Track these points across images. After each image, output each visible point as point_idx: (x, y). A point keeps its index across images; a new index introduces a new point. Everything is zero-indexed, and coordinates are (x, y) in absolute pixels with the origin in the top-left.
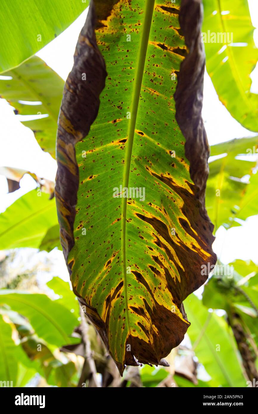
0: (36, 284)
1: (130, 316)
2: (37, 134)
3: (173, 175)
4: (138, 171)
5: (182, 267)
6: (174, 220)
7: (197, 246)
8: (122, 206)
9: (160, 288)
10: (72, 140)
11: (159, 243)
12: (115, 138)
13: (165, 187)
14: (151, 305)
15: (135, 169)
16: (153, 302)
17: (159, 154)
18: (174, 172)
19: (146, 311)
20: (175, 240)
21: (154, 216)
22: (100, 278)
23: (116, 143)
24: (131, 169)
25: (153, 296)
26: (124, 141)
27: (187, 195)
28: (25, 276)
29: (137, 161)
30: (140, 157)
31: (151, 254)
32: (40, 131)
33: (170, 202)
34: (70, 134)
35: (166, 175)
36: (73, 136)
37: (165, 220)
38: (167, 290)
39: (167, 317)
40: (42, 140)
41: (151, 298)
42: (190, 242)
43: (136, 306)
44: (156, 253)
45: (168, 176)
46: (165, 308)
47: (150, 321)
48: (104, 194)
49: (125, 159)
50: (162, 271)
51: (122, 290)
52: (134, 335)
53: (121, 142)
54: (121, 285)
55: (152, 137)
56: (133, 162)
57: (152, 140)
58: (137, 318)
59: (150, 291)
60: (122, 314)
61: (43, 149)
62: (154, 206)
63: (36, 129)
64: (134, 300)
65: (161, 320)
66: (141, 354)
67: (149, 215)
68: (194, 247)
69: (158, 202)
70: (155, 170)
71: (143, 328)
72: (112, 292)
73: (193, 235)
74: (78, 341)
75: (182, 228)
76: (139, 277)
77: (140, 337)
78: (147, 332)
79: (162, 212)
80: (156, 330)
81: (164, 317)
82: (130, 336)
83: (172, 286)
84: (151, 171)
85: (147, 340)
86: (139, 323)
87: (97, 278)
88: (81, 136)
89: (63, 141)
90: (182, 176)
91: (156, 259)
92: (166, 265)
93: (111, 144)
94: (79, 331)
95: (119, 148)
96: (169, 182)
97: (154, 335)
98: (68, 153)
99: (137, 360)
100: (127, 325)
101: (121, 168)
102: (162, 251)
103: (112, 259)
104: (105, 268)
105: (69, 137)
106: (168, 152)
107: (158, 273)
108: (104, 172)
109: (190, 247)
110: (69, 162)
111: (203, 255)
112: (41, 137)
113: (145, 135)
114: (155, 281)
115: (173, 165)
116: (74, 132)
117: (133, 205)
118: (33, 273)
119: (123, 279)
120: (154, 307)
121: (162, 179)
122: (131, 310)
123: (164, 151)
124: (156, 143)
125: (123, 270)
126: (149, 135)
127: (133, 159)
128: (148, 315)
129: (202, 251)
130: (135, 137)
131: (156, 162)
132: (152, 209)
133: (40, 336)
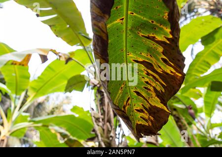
0: (64, 111)
1: (136, 114)
2: (52, 27)
3: (156, 34)
4: (132, 36)
5: (164, 84)
6: (158, 59)
7: (174, 71)
8: (125, 57)
9: (152, 97)
10: (102, 20)
11: (148, 74)
12: (118, 18)
13: (150, 42)
14: (147, 106)
15: (130, 35)
16: (149, 105)
17: (145, 24)
18: (156, 33)
19: (144, 110)
20: (159, 71)
21: (144, 60)
22: (118, 97)
23: (118, 21)
24: (128, 35)
25: (148, 102)
26: (123, 19)
27: (166, 45)
28: (57, 108)
29: (131, 30)
30: (132, 27)
31: (143, 80)
32: (53, 25)
33: (154, 50)
34: (101, 16)
35: (151, 35)
36: (102, 17)
37: (151, 60)
38: (156, 97)
39: (158, 111)
40: (55, 30)
41: (147, 103)
42: (169, 70)
43: (138, 109)
44: (147, 80)
45: (153, 36)
46: (156, 107)
47: (148, 115)
48: (115, 51)
49: (124, 30)
50: (152, 89)
51: (130, 101)
52: (139, 123)
53: (121, 20)
54: (129, 99)
55: (139, 14)
56: (128, 31)
57: (139, 16)
58: (139, 115)
59: (146, 100)
60: (131, 113)
61: (57, 36)
62: (143, 54)
63: (51, 24)
64: (136, 106)
65: (154, 113)
66: (145, 132)
67: (141, 60)
68: (172, 72)
69: (146, 52)
70: (143, 33)
71: (144, 119)
72: (125, 103)
73: (170, 66)
74: (94, 136)
75: (164, 63)
76: (138, 93)
77: (143, 124)
78: (146, 120)
79: (149, 57)
80: (152, 118)
81: (156, 111)
82: (137, 124)
83: (159, 95)
84: (141, 34)
85: (147, 124)
86: (141, 117)
87: (117, 97)
88: (107, 16)
89: (97, 21)
90: (162, 34)
91: (147, 82)
92: (154, 85)
93: (116, 22)
94: (94, 131)
95: (120, 24)
96: (153, 39)
97: (151, 121)
98: (101, 27)
99: (143, 135)
100: (135, 119)
101: (122, 35)
102: (150, 78)
103: (123, 86)
104: (120, 91)
105: (100, 18)
106: (150, 21)
107: (149, 90)
108: (114, 39)
109: (169, 72)
110: (102, 33)
111: (177, 76)
112: (54, 29)
113: (134, 14)
114: (148, 94)
115: (155, 29)
116: (102, 15)
117: (130, 55)
118: (61, 106)
119: (129, 96)
120: (149, 108)
121: (148, 38)
122: (135, 111)
123: (148, 21)
124: (142, 18)
125: (129, 91)
126: (137, 14)
127: (128, 29)
128: (146, 112)
129: (177, 73)
130: (129, 16)
131: (143, 28)
132: (142, 56)
133: (73, 136)
